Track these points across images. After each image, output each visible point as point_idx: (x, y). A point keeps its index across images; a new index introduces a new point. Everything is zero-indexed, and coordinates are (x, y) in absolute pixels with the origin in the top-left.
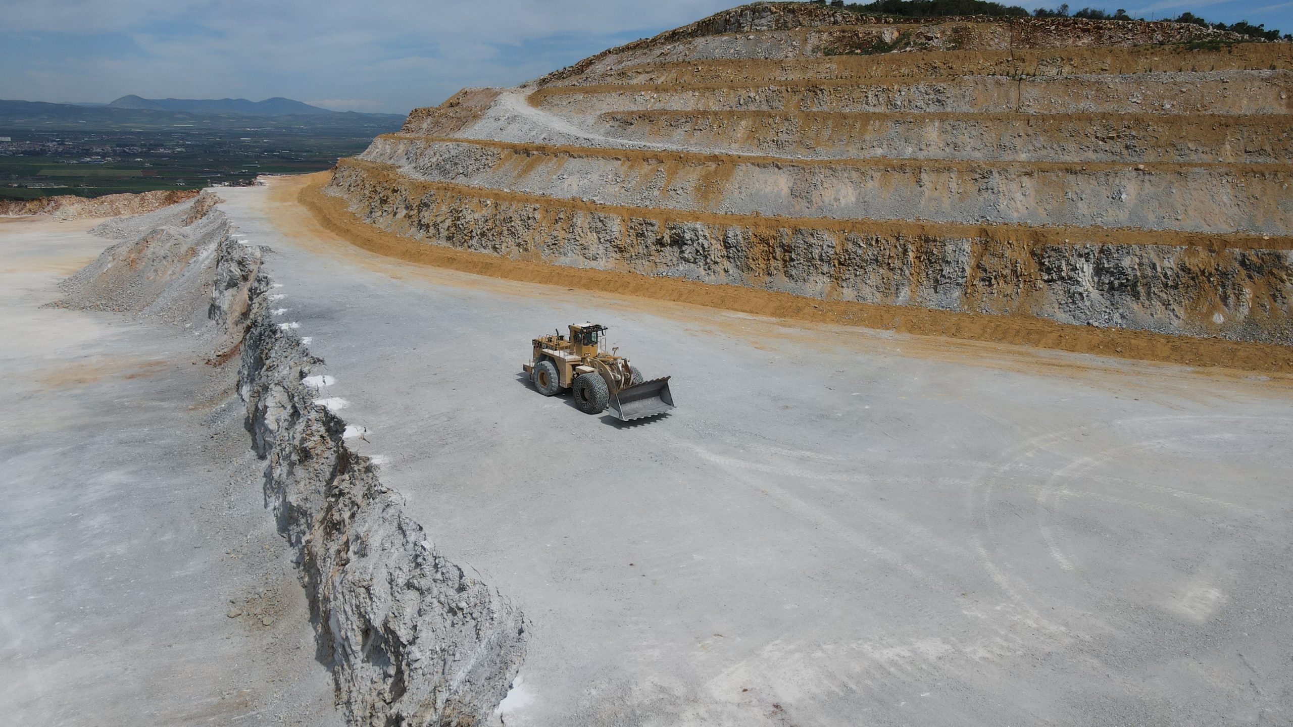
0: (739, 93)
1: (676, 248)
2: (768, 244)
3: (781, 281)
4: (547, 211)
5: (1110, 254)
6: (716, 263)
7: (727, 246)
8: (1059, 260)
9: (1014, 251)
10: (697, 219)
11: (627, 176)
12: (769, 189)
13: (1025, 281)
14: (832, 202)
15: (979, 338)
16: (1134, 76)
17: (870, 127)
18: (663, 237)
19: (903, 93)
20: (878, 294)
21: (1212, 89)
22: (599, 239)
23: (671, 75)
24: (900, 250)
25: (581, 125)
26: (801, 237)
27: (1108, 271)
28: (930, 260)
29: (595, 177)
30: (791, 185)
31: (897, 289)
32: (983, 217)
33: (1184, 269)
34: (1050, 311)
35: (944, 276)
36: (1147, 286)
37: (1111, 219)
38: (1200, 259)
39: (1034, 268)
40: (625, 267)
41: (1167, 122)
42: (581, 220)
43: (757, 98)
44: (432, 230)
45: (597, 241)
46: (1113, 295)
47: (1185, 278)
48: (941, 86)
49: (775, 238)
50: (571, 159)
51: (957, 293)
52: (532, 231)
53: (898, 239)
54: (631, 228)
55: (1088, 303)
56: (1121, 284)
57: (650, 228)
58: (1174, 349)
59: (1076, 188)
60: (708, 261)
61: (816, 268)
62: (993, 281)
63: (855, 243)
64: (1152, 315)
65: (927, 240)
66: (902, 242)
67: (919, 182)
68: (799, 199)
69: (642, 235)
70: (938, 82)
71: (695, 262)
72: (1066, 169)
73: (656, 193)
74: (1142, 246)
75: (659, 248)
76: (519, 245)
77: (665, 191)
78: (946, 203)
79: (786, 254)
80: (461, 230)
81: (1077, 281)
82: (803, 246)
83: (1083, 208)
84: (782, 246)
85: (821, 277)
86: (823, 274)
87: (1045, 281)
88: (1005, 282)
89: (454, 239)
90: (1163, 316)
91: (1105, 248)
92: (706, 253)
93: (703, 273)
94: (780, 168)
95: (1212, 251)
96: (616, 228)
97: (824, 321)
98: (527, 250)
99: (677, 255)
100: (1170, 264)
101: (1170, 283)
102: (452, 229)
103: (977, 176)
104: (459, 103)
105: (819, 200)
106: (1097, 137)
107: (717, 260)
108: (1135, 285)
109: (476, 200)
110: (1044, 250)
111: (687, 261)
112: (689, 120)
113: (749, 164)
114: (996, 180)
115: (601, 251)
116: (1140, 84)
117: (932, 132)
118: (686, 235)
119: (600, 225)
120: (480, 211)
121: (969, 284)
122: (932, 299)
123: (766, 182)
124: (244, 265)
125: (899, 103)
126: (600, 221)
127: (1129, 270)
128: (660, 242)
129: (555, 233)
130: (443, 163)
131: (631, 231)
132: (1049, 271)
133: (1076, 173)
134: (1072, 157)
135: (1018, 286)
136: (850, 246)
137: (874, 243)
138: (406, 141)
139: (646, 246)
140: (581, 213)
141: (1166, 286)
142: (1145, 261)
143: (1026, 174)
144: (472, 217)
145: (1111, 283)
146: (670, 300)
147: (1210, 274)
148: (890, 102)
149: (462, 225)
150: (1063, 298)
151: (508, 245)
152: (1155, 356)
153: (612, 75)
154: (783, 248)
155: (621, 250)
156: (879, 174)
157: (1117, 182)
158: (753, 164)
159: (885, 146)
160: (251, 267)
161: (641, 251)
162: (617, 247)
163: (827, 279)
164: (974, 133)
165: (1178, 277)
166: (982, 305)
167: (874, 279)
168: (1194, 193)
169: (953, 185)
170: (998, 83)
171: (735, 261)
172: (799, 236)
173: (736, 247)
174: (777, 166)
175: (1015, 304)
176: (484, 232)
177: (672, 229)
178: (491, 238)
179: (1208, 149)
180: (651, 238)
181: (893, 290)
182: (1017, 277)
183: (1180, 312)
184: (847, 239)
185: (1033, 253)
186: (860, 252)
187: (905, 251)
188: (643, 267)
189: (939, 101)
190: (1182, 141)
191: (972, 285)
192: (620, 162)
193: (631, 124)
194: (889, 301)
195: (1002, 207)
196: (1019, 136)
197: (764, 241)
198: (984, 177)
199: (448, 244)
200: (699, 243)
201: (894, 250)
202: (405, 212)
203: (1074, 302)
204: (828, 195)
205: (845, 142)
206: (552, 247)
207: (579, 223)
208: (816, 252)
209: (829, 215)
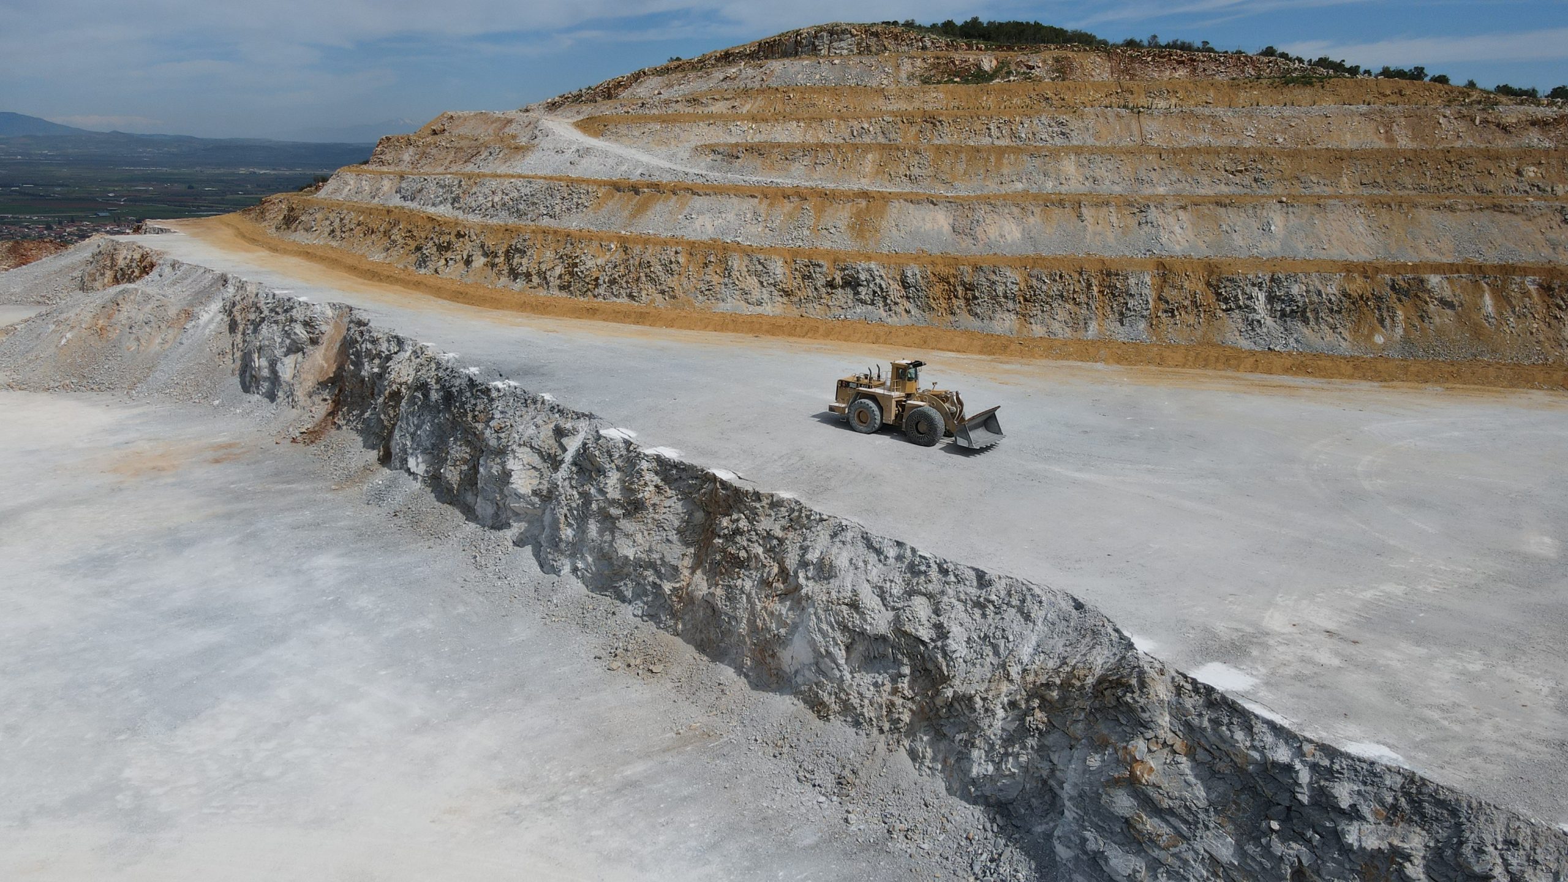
0: (850, 124)
1: (849, 290)
2: (949, 283)
3: (965, 319)
4: (691, 254)
5: (1281, 282)
6: (896, 304)
7: (905, 284)
8: (1235, 290)
9: (1191, 282)
10: (870, 259)
11: (768, 215)
12: (928, 226)
13: (1205, 311)
14: (998, 238)
15: (1184, 366)
16: (1244, 109)
17: (1005, 161)
18: (834, 279)
19: (1026, 125)
20: (1067, 330)
21: (1317, 123)
22: (762, 283)
23: (757, 104)
24: (1084, 284)
25: (672, 157)
26: (983, 274)
27: (1279, 299)
28: (1114, 295)
29: (731, 217)
30: (951, 221)
31: (1086, 323)
32: (1149, 251)
33: (1346, 295)
34: (1233, 339)
35: (1129, 309)
36: (1316, 312)
37: (1266, 250)
38: (1358, 285)
39: (1212, 299)
40: (794, 312)
41: (1288, 156)
42: (737, 263)
43: (871, 129)
44: (536, 280)
45: (759, 285)
46: (1285, 321)
47: (1346, 303)
48: (1063, 118)
49: (955, 276)
50: (696, 197)
51: (1142, 325)
52: (676, 276)
53: (1080, 274)
54: (796, 270)
55: (1265, 330)
56: (1292, 311)
57: (818, 269)
58: (1355, 367)
59: (1228, 221)
60: (889, 301)
61: (1001, 306)
62: (1176, 313)
63: (1039, 279)
64: (1322, 338)
65: (1109, 274)
66: (1085, 277)
67: (1080, 216)
68: (964, 237)
69: (810, 277)
70: (1061, 114)
71: (873, 304)
72: (1216, 203)
73: (806, 232)
74: (1307, 275)
75: (829, 290)
76: (663, 292)
77: (815, 230)
78: (1111, 239)
79: (968, 292)
80: (580, 278)
81: (1254, 309)
82: (986, 284)
83: (1238, 240)
84: (963, 284)
85: (1007, 314)
86: (1009, 311)
87: (1223, 310)
88: (1186, 312)
89: (572, 288)
90: (1332, 339)
91: (1276, 277)
92: (884, 294)
93: (884, 314)
94: (935, 205)
95: (1366, 277)
96: (779, 271)
97: (1033, 356)
98: (674, 297)
99: (851, 296)
100: (1332, 290)
101: (1335, 308)
102: (567, 277)
103: (1136, 210)
104: (444, 130)
105: (984, 237)
106: (1226, 171)
107: (897, 300)
108: (1304, 311)
109: (595, 244)
110: (1219, 280)
111: (863, 302)
112: (807, 153)
113: (901, 201)
114: (1153, 214)
115: (766, 296)
116: (1251, 117)
117: (1069, 166)
118: (860, 276)
119: (760, 267)
120: (603, 257)
121: (1154, 316)
122: (1120, 333)
123: (924, 219)
124: (313, 326)
125: (1023, 135)
126: (760, 263)
127: (1299, 297)
128: (831, 285)
129: (708, 278)
130: (511, 203)
131: (797, 273)
132: (1226, 300)
133: (1225, 206)
134: (1206, 189)
135: (1199, 316)
136: (1034, 282)
137: (1058, 278)
138: (391, 176)
139: (816, 289)
140: (736, 256)
141: (1331, 310)
142: (1311, 288)
143: (1181, 207)
144: (594, 262)
145: (1282, 310)
146: (868, 342)
147: (1368, 299)
148: (1014, 135)
149: (582, 272)
150: (1242, 326)
151: (648, 294)
152: (1342, 375)
153: (678, 101)
154: (964, 286)
155: (787, 293)
156: (1039, 209)
157: (1265, 214)
158: (906, 200)
159: (1024, 180)
160: (324, 328)
161: (810, 294)
162: (783, 290)
163: (1014, 317)
164: (1110, 167)
165: (1341, 302)
166: (1169, 335)
167: (1062, 315)
168: (1333, 223)
169: (1114, 219)
170: (1119, 116)
171: (915, 301)
172: (981, 273)
173: (915, 287)
174: (932, 203)
175: (1199, 333)
176: (615, 279)
177: (843, 270)
178: (624, 285)
179: (1328, 182)
180: (821, 281)
181: (1082, 324)
182: (1197, 307)
183: (1346, 334)
184: (1030, 275)
185: (1208, 284)
186: (1044, 288)
187: (1089, 286)
188: (815, 311)
189: (1063, 134)
190: (1304, 174)
191: (1157, 317)
192: (756, 200)
193: (738, 158)
194: (1080, 334)
195: (1164, 240)
196: (1154, 170)
197: (944, 280)
198: (1142, 211)
199: (564, 294)
200: (875, 284)
201: (1078, 285)
202: (483, 260)
203: (1253, 330)
204: (993, 232)
205: (982, 177)
206: (706, 293)
207: (735, 267)
208: (1000, 290)
209: (999, 252)
